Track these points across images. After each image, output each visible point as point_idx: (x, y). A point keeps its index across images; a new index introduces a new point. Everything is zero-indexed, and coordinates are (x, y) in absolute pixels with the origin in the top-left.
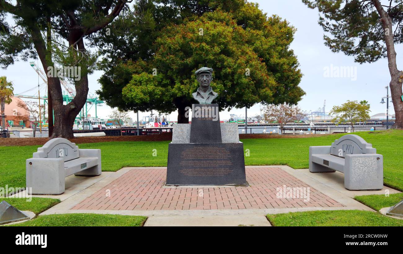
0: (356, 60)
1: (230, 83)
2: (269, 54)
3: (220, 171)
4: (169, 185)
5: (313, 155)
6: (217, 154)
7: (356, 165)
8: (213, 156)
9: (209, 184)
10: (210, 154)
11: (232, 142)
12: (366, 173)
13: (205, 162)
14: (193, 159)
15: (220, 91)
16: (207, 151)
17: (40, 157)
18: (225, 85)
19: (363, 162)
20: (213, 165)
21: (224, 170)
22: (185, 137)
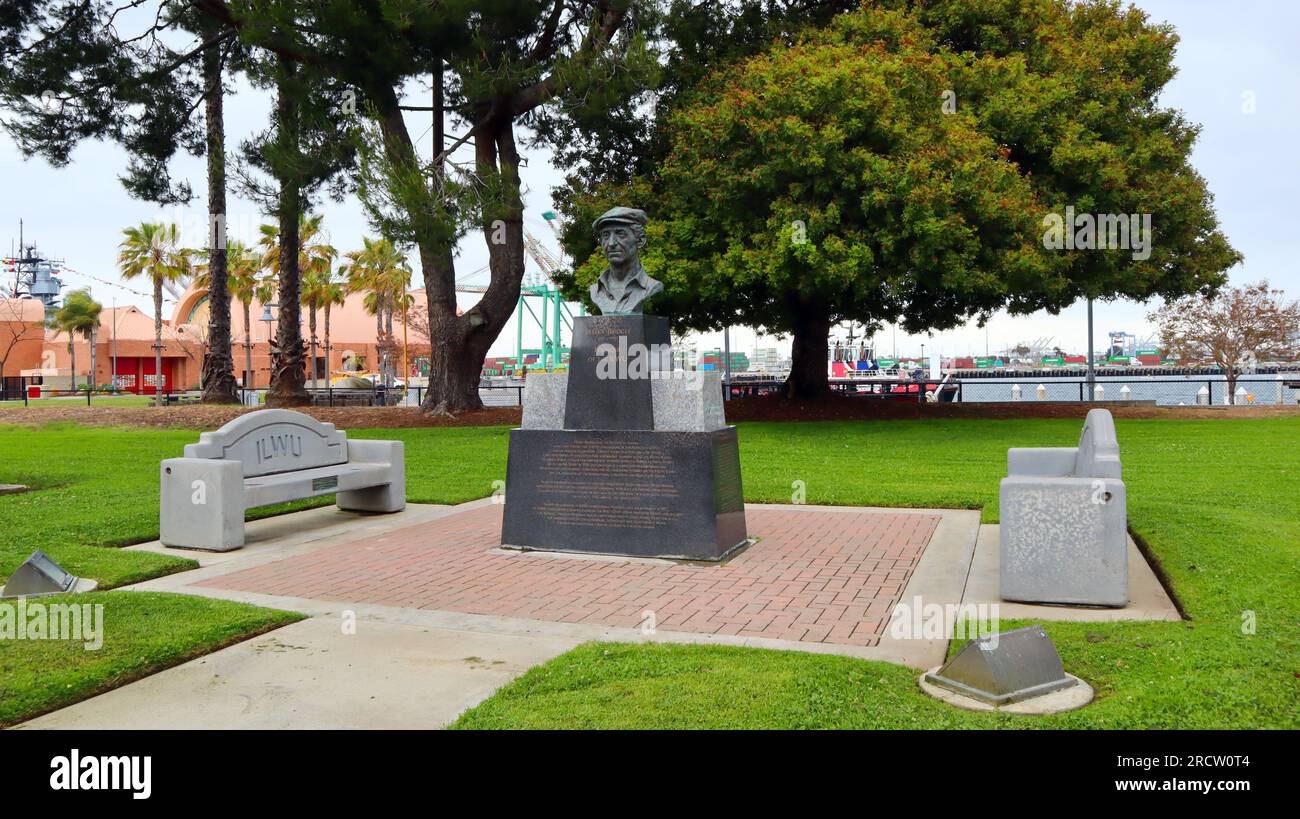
1: (891, 237)
3: (645, 515)
4: (508, 546)
6: (636, 464)
7: (1021, 514)
8: (626, 468)
10: (617, 461)
13: (602, 484)
15: (859, 265)
17: (199, 457)
19: (1050, 505)
20: (625, 496)
21: (656, 511)
22: (555, 411)
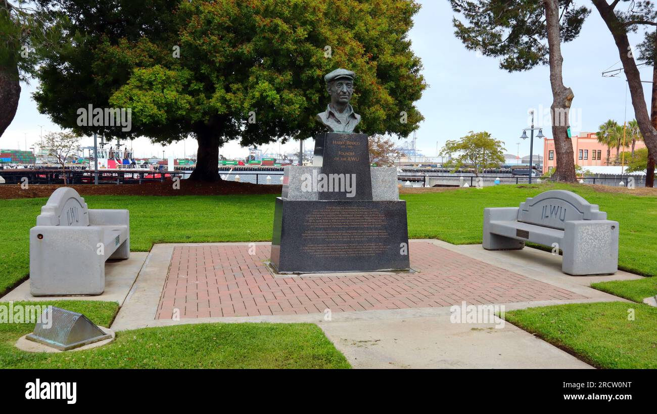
0: (501, 64)
2: (377, 46)
3: (370, 248)
4: (284, 272)
5: (492, 222)
6: (364, 219)
7: (583, 237)
8: (357, 222)
9: (351, 270)
10: (353, 218)
11: (388, 200)
12: (596, 250)
13: (344, 232)
14: (324, 228)
16: (349, 214)
18: (309, 99)
20: (358, 238)
21: (376, 245)
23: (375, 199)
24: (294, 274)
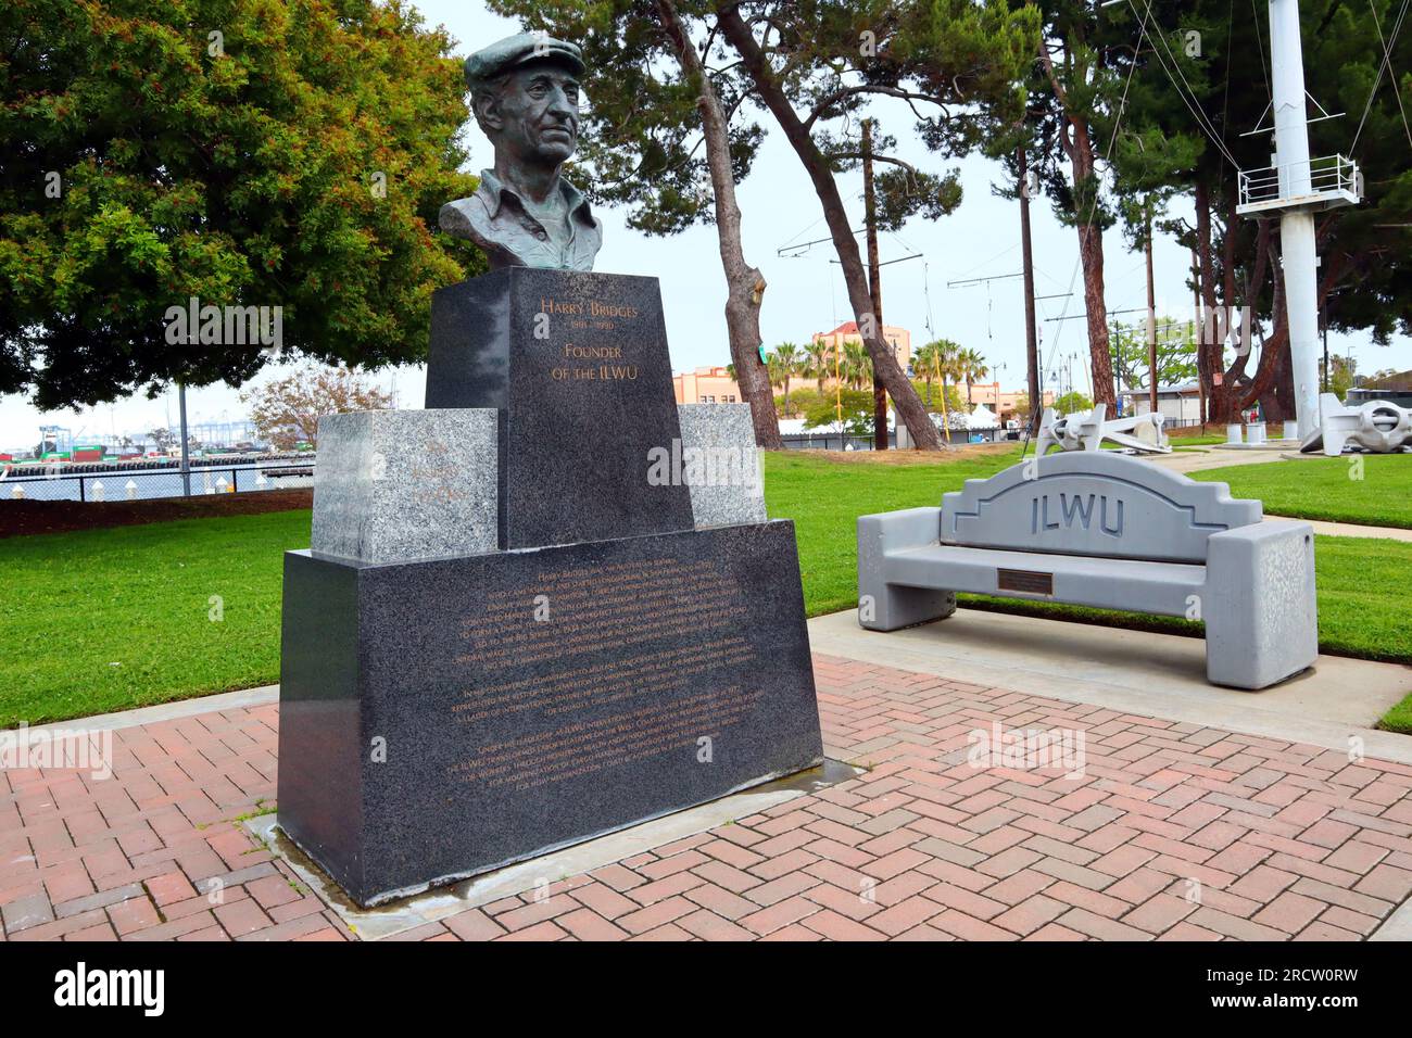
0: (629, 220)
3: (701, 713)
4: (388, 895)
6: (674, 606)
7: (1268, 575)
8: (655, 620)
9: (648, 813)
10: (636, 608)
12: (1288, 607)
13: (612, 666)
14: (536, 666)
16: (621, 594)
20: (658, 682)
21: (719, 698)
22: (463, 506)
23: (702, 523)
24: (434, 891)
